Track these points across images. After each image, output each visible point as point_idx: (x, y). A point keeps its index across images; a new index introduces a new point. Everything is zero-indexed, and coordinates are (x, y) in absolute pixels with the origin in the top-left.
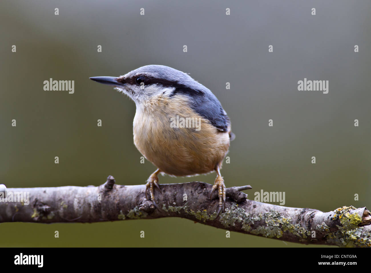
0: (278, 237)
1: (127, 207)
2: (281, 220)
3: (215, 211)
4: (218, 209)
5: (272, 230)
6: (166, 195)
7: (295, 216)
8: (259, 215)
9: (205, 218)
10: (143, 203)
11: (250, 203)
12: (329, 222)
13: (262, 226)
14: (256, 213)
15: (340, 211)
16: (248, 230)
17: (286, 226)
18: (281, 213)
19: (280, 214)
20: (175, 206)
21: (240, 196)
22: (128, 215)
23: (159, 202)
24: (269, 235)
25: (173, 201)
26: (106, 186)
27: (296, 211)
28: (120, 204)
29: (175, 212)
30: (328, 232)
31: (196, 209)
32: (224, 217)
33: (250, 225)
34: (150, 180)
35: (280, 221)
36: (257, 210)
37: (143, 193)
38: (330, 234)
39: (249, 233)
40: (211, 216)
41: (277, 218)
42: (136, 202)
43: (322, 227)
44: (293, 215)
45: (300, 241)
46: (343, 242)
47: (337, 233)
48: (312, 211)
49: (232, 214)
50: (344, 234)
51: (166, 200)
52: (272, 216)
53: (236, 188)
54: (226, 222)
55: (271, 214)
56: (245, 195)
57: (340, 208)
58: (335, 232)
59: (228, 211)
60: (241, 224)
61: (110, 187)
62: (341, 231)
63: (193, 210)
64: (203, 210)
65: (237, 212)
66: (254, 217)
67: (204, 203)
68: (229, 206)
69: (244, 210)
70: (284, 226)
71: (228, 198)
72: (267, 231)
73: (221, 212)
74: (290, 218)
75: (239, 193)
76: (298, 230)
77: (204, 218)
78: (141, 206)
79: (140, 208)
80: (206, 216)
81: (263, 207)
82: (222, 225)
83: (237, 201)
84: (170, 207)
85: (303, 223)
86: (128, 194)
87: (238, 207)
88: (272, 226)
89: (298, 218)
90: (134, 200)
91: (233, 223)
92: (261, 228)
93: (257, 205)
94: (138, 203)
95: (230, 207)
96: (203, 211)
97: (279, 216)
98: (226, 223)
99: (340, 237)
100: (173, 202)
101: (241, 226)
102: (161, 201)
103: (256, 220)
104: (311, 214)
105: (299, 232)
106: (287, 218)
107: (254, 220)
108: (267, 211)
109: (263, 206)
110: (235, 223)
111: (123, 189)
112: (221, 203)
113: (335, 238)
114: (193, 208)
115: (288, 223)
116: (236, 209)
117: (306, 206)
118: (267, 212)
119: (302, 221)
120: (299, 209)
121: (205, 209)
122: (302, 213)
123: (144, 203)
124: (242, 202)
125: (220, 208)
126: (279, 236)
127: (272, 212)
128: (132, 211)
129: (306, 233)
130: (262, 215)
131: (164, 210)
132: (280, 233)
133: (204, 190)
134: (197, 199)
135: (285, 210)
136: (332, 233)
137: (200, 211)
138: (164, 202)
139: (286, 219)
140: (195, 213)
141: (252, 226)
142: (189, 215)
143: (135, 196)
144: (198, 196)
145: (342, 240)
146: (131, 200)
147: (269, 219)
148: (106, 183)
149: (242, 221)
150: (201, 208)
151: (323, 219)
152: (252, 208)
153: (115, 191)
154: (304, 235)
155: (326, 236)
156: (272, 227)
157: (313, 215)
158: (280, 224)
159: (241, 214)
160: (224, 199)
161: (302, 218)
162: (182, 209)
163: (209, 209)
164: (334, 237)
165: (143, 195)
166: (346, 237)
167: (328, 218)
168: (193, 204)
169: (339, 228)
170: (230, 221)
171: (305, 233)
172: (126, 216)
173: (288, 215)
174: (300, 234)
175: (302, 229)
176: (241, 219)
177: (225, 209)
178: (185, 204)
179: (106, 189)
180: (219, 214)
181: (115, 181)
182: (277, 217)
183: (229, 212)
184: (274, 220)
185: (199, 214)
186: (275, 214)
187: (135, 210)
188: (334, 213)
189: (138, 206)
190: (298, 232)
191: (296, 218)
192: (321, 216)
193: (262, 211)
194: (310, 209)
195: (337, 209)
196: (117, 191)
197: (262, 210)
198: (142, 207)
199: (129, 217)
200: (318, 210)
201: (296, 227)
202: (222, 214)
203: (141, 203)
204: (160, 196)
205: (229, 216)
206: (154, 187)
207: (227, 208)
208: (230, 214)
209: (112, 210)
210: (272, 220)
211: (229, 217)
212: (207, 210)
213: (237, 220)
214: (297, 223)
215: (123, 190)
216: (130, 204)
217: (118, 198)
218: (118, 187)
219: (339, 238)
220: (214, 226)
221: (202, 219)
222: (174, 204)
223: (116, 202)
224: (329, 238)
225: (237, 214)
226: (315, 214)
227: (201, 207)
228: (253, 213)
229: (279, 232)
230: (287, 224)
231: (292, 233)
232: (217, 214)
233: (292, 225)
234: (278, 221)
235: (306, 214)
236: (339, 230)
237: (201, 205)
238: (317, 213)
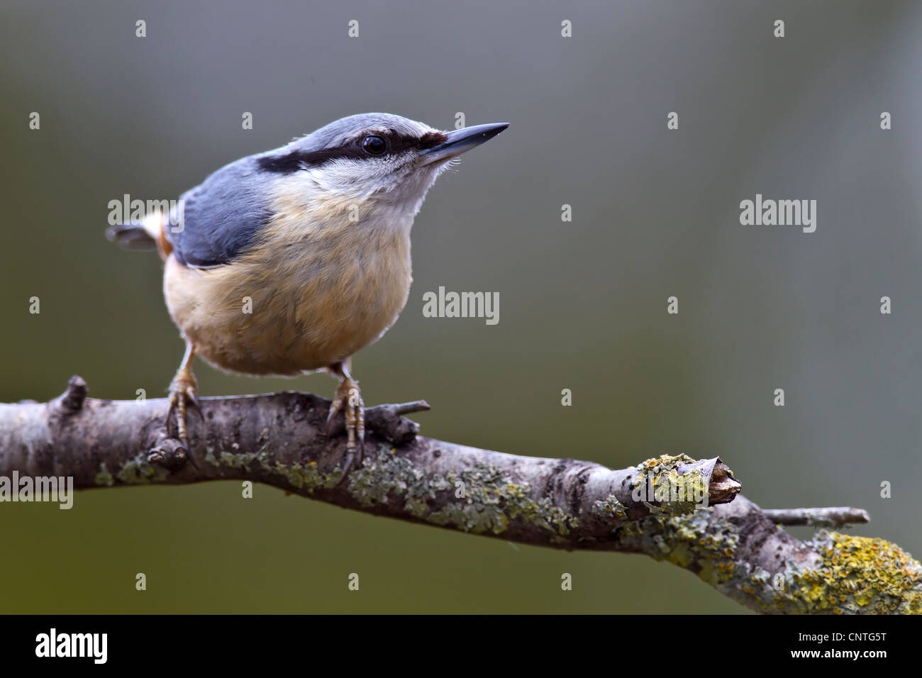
0: (496, 532)
1: (118, 454)
2: (504, 488)
3: (338, 464)
4: (345, 460)
5: (482, 514)
6: (213, 425)
7: (538, 479)
8: (448, 477)
9: (313, 482)
10: (157, 443)
11: (426, 445)
12: (626, 494)
13: (457, 503)
14: (441, 470)
15: (653, 467)
16: (420, 514)
17: (515, 505)
18: (504, 472)
19: (502, 475)
20: (237, 453)
21: (399, 428)
22: (120, 475)
23: (197, 442)
24: (474, 526)
25: (233, 439)
26: (65, 403)
27: (542, 467)
28: (101, 448)
29: (237, 469)
30: (624, 521)
31: (289, 459)
32: (359, 481)
33: (424, 499)
34: (176, 386)
35: (501, 490)
36: (443, 463)
37: (157, 419)
38: (626, 525)
39: (422, 521)
40: (328, 479)
41: (494, 485)
42: (140, 442)
43: (608, 506)
44: (533, 477)
45: (552, 540)
46: (662, 545)
47: (647, 522)
48: (581, 466)
49: (380, 472)
50: (663, 524)
51: (214, 436)
52: (480, 478)
53: (392, 408)
54: (364, 493)
55: (479, 474)
56: (411, 425)
57: (654, 460)
58: (641, 519)
59: (369, 464)
60: (403, 497)
61: (75, 404)
62: (656, 517)
63: (281, 463)
64: (306, 462)
65: (393, 467)
66: (435, 481)
67: (309, 444)
68: (373, 453)
69: (410, 462)
70: (512, 504)
71: (371, 432)
72: (469, 517)
73: (352, 469)
74: (527, 484)
75: (397, 421)
76: (548, 513)
77: (310, 483)
78: (153, 453)
79: (150, 457)
80: (314, 477)
81: (458, 456)
82: (355, 500)
83: (391, 440)
84: (226, 456)
85: (560, 497)
86: (121, 422)
87: (396, 455)
88: (480, 505)
89: (548, 484)
90: (134, 437)
91: (382, 494)
92: (454, 508)
93: (444, 451)
94: (144, 444)
95: (374, 456)
96: (306, 466)
97: (497, 478)
98: (366, 495)
99: (653, 531)
100: (231, 443)
101: (404, 503)
102: (202, 440)
103: (440, 489)
104: (579, 474)
105: (549, 519)
106: (518, 484)
107: (436, 488)
108: (468, 465)
109: (459, 452)
110: (389, 495)
111: (108, 408)
112: (351, 444)
113: (641, 535)
114: (282, 457)
115: (521, 495)
116: (390, 462)
117: (566, 452)
118: (467, 469)
119: (557, 492)
120: (548, 461)
121: (312, 461)
122: (558, 470)
123: (160, 443)
124: (405, 442)
125: (350, 458)
126: (499, 528)
127: (482, 468)
128: (129, 464)
129: (567, 522)
130: (455, 475)
131: (209, 463)
132: (501, 520)
133: (311, 413)
134: (292, 434)
135: (514, 463)
136: (633, 522)
137: (301, 464)
138: (209, 442)
139: (517, 486)
140: (287, 471)
141: (430, 502)
142: (271, 474)
143: (137, 427)
144: (295, 428)
145: (658, 539)
146: (129, 436)
147: (473, 485)
148: (65, 395)
149: (406, 492)
150: (302, 458)
151: (611, 487)
152: (430, 458)
153: (87, 416)
154: (562, 526)
155: (618, 530)
156: (480, 507)
157: (585, 477)
158: (502, 498)
159: (402, 474)
160: (362, 434)
161: (556, 483)
162: (255, 459)
163: (323, 461)
164: (638, 532)
165: (158, 425)
166: (668, 533)
167: (623, 483)
168: (281, 448)
169: (651, 511)
170: (376, 489)
171: (565, 521)
172: (114, 477)
173: (522, 477)
174: (551, 523)
175: (557, 512)
176: (403, 486)
177: (362, 460)
178: (263, 448)
179: (66, 411)
180: (348, 472)
181: (88, 389)
182: (495, 481)
183: (373, 468)
184: (486, 489)
185: (297, 474)
186: (489, 473)
187: (138, 461)
188: (638, 472)
189: (146, 451)
190: (547, 520)
191: (541, 484)
192: (605, 479)
193: (455, 467)
194: (576, 462)
195: (645, 463)
196: (93, 413)
197: (457, 463)
198: (155, 455)
199: (124, 478)
200: (597, 465)
201: (542, 507)
202: (356, 472)
203: (153, 445)
204: (200, 426)
205: (371, 477)
206: (189, 403)
207: (369, 459)
208: (376, 473)
209: (81, 463)
210: (481, 489)
211: (373, 480)
212: (318, 463)
213: (393, 489)
214: (545, 496)
215: (108, 412)
216: (126, 446)
217: (95, 433)
218: (95, 403)
219: (652, 535)
220: (334, 502)
221: (306, 486)
222: (234, 448)
223: (91, 442)
224: (625, 536)
225: (391, 473)
226: (589, 475)
227: (303, 455)
228: (434, 470)
229: (498, 518)
230: (520, 500)
231: (530, 522)
232: (344, 473)
233: (531, 501)
234: (497, 491)
235: (568, 474)
236: (652, 514)
237: (303, 449)
238: (594, 472)
